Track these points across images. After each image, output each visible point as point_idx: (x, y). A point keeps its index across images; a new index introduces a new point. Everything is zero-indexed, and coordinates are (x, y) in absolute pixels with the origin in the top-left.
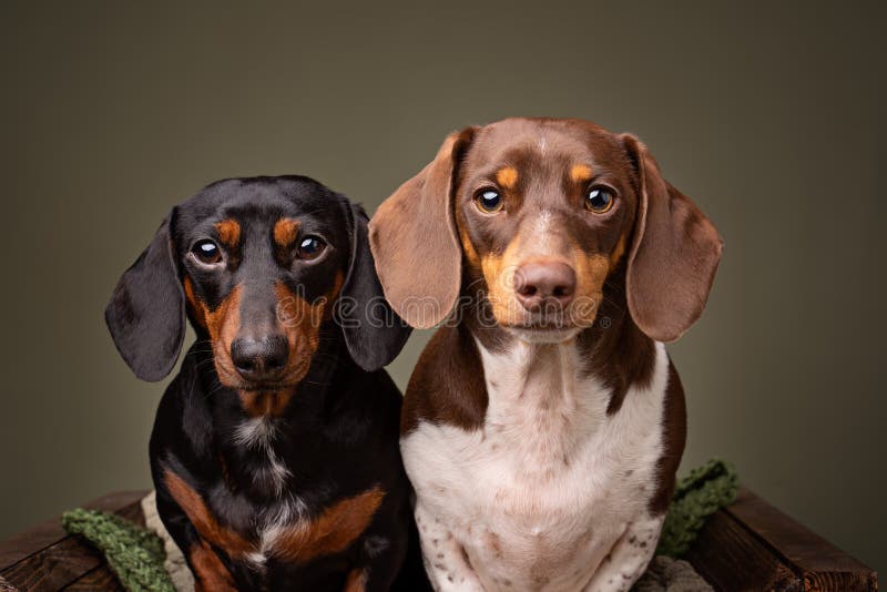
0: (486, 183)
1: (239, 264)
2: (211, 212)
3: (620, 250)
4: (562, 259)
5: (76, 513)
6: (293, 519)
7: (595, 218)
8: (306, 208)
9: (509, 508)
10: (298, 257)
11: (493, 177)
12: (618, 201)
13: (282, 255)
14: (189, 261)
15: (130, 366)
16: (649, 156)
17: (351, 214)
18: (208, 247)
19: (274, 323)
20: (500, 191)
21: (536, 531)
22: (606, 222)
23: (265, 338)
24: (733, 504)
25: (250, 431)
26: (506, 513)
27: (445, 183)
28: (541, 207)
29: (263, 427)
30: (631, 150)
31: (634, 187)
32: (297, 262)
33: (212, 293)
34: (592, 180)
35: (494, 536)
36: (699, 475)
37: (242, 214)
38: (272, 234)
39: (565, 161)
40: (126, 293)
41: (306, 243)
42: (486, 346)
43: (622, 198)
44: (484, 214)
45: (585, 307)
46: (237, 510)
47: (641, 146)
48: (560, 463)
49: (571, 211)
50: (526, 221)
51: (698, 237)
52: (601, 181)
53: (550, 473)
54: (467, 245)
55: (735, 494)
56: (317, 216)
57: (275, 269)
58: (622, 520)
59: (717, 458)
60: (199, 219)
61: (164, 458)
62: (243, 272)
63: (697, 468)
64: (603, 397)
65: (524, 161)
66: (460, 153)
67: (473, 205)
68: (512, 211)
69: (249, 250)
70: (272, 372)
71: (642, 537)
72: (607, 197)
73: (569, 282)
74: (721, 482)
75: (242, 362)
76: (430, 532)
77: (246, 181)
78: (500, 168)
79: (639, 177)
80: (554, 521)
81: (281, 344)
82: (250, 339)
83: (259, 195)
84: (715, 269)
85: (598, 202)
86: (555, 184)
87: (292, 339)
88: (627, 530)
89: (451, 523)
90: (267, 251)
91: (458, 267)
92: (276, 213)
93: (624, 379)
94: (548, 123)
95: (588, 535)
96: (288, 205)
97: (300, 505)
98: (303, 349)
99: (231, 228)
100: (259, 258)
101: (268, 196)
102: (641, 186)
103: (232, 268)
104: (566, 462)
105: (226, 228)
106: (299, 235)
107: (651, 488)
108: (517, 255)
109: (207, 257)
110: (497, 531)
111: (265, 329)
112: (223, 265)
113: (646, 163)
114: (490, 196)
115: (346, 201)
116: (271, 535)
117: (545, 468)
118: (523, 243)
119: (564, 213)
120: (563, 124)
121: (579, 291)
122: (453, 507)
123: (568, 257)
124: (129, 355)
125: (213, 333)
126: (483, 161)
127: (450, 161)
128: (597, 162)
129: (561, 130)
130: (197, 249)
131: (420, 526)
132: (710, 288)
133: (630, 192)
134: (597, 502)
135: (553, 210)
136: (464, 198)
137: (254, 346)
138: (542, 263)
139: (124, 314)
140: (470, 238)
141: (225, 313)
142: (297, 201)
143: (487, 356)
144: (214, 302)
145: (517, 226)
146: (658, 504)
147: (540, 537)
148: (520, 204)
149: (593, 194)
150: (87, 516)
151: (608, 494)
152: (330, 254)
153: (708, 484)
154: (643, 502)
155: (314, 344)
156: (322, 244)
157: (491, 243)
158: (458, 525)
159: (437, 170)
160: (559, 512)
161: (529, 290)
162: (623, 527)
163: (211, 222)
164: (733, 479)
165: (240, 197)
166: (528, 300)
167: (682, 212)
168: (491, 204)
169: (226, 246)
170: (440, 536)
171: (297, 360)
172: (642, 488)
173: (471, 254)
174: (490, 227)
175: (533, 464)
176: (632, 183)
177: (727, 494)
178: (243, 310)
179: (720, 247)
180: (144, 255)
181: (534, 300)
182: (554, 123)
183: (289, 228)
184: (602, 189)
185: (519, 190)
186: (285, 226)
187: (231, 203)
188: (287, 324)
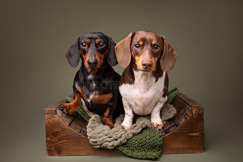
0: (137, 43)
1: (89, 47)
2: (85, 38)
3: (159, 56)
4: (150, 60)
5: (68, 98)
6: (95, 94)
7: (156, 51)
8: (101, 38)
9: (138, 98)
10: (100, 46)
11: (138, 42)
12: (160, 48)
13: (97, 45)
14: (81, 47)
15: (70, 64)
16: (165, 39)
17: (109, 39)
18: (84, 44)
19: (95, 57)
20: (139, 45)
21: (143, 101)
22: (157, 52)
23: (93, 59)
24: (178, 95)
25: (90, 77)
26: (137, 99)
27: (129, 42)
28: (147, 49)
29: (92, 76)
30: (162, 38)
31: (163, 45)
32: (99, 47)
33: (85, 52)
34: (156, 44)
35: (135, 103)
36: (172, 90)
37: (91, 38)
38: (95, 42)
39: (151, 40)
40: (70, 52)
41: (101, 44)
42: (135, 70)
43: (161, 48)
44: (136, 49)
45: (154, 68)
46: (86, 91)
47: (164, 38)
48: (147, 90)
49: (152, 50)
50: (144, 51)
51: (173, 53)
52: (157, 44)
53: (145, 92)
54: (133, 53)
55: (179, 93)
56: (103, 39)
57: (96, 48)
58: (158, 99)
59: (176, 87)
60: (83, 39)
61: (76, 81)
62: (90, 48)
63: (172, 89)
64: (155, 79)
65: (144, 40)
66: (133, 37)
67: (134, 47)
68: (142, 49)
69: (91, 45)
70: (95, 65)
71: (161, 101)
72: (158, 47)
73: (151, 64)
74: (176, 91)
75: (89, 63)
76: (124, 102)
77: (91, 33)
78: (140, 41)
79: (164, 43)
80: (146, 99)
81: (96, 60)
82: (91, 59)
83: (93, 36)
84: (176, 59)
85: (157, 48)
86: (149, 45)
87: (98, 60)
88: (159, 100)
89: (128, 100)
90: (94, 45)
91: (131, 57)
92: (96, 38)
93: (158, 76)
94: (148, 33)
95: (152, 101)
96: (98, 37)
97: (97, 92)
98: (100, 62)
99: (88, 41)
100: (93, 46)
101: (95, 36)
102: (164, 45)
103: (88, 48)
104: (148, 90)
105: (87, 41)
106: (100, 42)
107: (162, 93)
108: (142, 58)
109: (84, 46)
110: (136, 101)
111: (93, 58)
112: (87, 47)
113: (165, 41)
114: (137, 46)
115: (108, 37)
116: (91, 96)
117: (144, 91)
118: (144, 56)
119: (151, 50)
120: (151, 33)
121: (153, 65)
122: (128, 98)
123: (151, 59)
124: (70, 62)
125: (84, 59)
126: (136, 39)
127: (130, 38)
128: (157, 41)
129: (151, 34)
130: (82, 44)
131: (123, 101)
132: (175, 62)
133: (162, 46)
134: (153, 96)
135: (149, 50)
136: (133, 45)
137: (91, 61)
138: (147, 60)
139: (69, 55)
140: (133, 52)
141: (87, 55)
142: (99, 36)
143: (135, 72)
144: (85, 54)
145: (142, 52)
146: (164, 96)
147: (144, 102)
148: (143, 48)
149: (156, 47)
150: (69, 98)
151: (155, 95)
152: (105, 46)
153: (174, 91)
154: (161, 95)
155: (102, 61)
156: (104, 44)
157: (137, 54)
158: (129, 100)
159: (128, 39)
160: (146, 98)
161: (144, 65)
162: (158, 100)
163: (85, 40)
164: (178, 90)
165: (90, 36)
166: (144, 67)
167: (170, 49)
168: (138, 47)
169: (87, 44)
170: (126, 103)
171: (99, 63)
172: (161, 93)
173: (133, 55)
174: (137, 52)
175: (142, 90)
176: (162, 44)
177: (178, 93)
178: (90, 55)
179: (177, 55)
180: (73, 45)
181: (145, 67)
182: (149, 33)
183: (98, 41)
184: (157, 46)
185: (143, 46)
186: (97, 41)
187: (88, 37)
188: (97, 57)
